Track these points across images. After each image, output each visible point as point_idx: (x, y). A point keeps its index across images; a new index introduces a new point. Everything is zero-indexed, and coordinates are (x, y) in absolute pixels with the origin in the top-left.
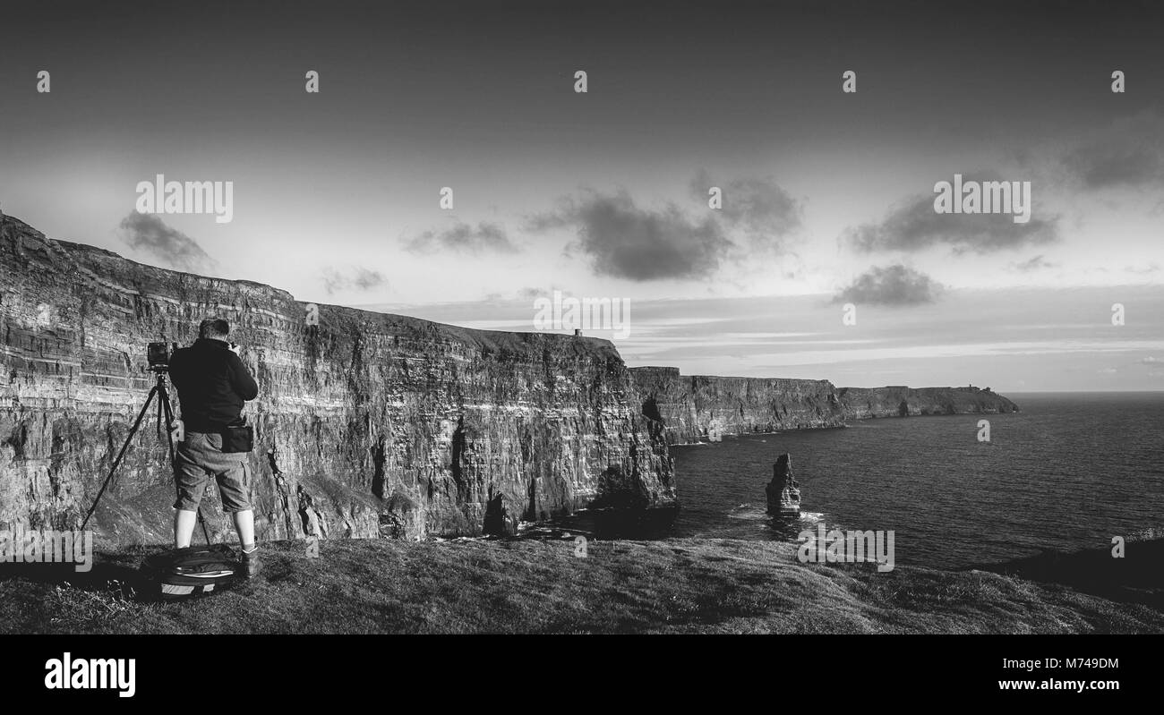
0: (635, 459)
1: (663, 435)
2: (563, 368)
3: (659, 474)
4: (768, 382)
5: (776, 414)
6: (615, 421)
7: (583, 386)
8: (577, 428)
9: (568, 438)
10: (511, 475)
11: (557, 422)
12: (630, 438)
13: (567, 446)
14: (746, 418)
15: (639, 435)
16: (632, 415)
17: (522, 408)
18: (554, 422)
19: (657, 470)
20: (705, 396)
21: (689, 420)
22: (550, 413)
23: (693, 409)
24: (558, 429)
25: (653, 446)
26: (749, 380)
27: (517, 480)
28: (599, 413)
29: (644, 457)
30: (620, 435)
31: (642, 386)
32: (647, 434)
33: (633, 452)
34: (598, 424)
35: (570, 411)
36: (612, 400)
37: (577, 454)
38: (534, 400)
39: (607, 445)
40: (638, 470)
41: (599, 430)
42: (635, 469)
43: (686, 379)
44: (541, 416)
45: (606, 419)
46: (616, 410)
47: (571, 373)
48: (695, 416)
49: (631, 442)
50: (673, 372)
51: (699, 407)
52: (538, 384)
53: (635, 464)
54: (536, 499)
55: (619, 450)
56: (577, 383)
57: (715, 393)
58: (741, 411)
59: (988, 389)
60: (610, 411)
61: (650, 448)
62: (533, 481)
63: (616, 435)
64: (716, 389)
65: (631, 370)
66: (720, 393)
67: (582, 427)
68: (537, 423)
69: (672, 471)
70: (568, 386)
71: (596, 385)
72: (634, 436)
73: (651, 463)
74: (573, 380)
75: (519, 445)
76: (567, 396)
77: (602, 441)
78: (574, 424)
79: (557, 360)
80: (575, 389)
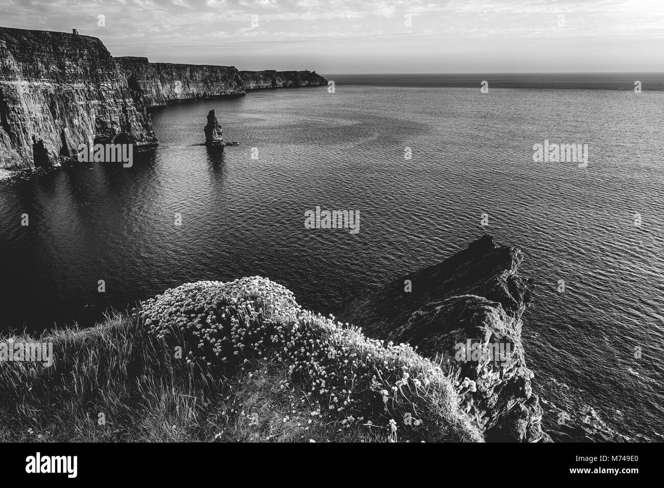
0: (127, 115)
1: (142, 100)
2: (69, 57)
3: (142, 123)
4: (202, 67)
5: (208, 86)
6: (110, 92)
7: (85, 69)
8: (86, 96)
9: (81, 103)
10: (46, 128)
11: (71, 92)
12: (121, 102)
13: (81, 108)
14: (191, 89)
15: (127, 100)
16: (120, 87)
17: (46, 84)
18: (70, 93)
19: (141, 121)
20: (165, 76)
21: (158, 91)
22: (65, 87)
23: (159, 84)
24: (73, 96)
25: (136, 106)
26: (190, 66)
27: (51, 131)
28: (98, 87)
29: (132, 114)
30: (115, 101)
31: (126, 69)
32: (131, 100)
33: (124, 111)
34: (100, 93)
35: (79, 86)
36: (106, 78)
37: (89, 113)
38: (53, 78)
39: (108, 107)
40: (129, 121)
41: (101, 98)
42: (127, 121)
43: (153, 65)
44: (59, 89)
45: (104, 91)
46: (110, 85)
47: (75, 61)
48: (161, 88)
49: (122, 105)
50: (144, 61)
51: (163, 83)
52: (53, 67)
53: (127, 118)
54: (67, 141)
55: (116, 109)
56: (80, 66)
57: (172, 74)
58: (188, 85)
59: (314, 72)
60: (106, 85)
61: (135, 109)
62: (63, 131)
63: (112, 100)
64: (172, 71)
65: (117, 59)
66: (174, 74)
67: (89, 96)
68: (58, 93)
69: (150, 121)
70: (74, 69)
71: (93, 68)
72: (124, 101)
73: (136, 117)
74: (77, 65)
75: (48, 108)
76: (75, 76)
77: (104, 104)
78: (83, 94)
79: (64, 50)
80: (80, 71)
